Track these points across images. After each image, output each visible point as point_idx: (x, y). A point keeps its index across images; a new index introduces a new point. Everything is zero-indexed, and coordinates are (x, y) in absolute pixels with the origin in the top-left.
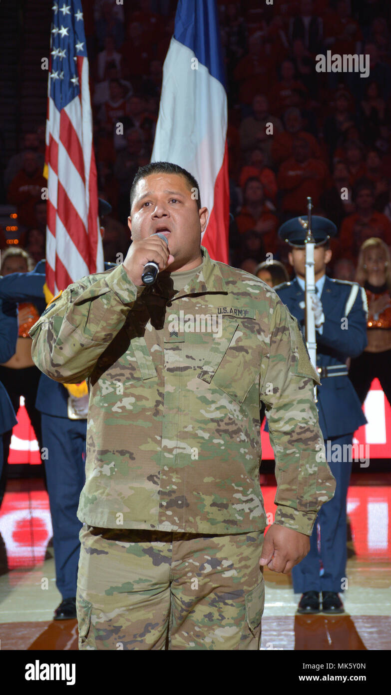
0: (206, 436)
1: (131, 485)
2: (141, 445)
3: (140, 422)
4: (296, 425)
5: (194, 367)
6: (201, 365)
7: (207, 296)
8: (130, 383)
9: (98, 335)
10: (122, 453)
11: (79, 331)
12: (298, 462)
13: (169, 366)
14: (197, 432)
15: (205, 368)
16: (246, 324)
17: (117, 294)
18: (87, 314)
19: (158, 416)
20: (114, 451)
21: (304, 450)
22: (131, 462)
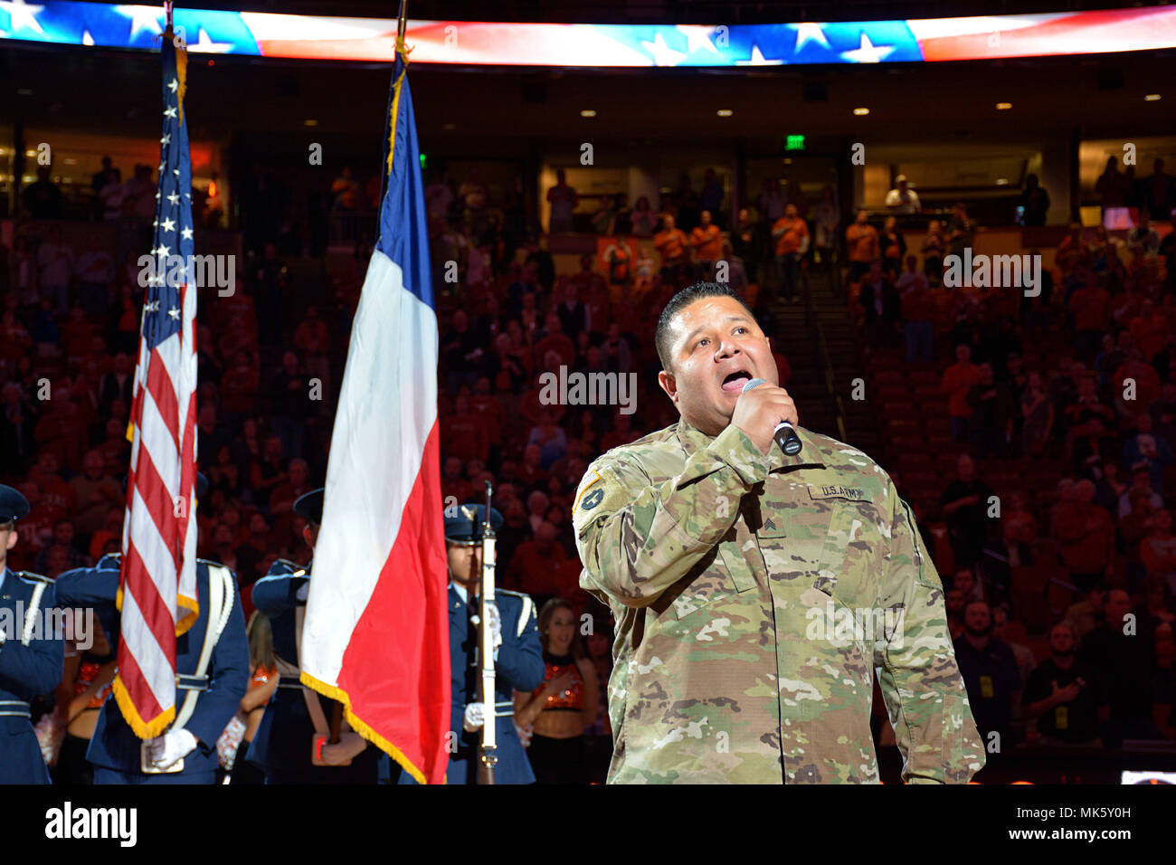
0: (835, 673)
1: (739, 750)
2: (746, 689)
3: (742, 655)
4: (932, 657)
5: (807, 572)
6: (816, 570)
7: (801, 471)
8: (721, 597)
9: (707, 532)
10: (720, 702)
11: (679, 527)
12: (940, 711)
13: (771, 571)
14: (824, 667)
15: (823, 574)
16: (863, 510)
17: (737, 471)
18: (692, 501)
19: (767, 645)
20: (704, 700)
21: (948, 693)
22: (735, 715)
